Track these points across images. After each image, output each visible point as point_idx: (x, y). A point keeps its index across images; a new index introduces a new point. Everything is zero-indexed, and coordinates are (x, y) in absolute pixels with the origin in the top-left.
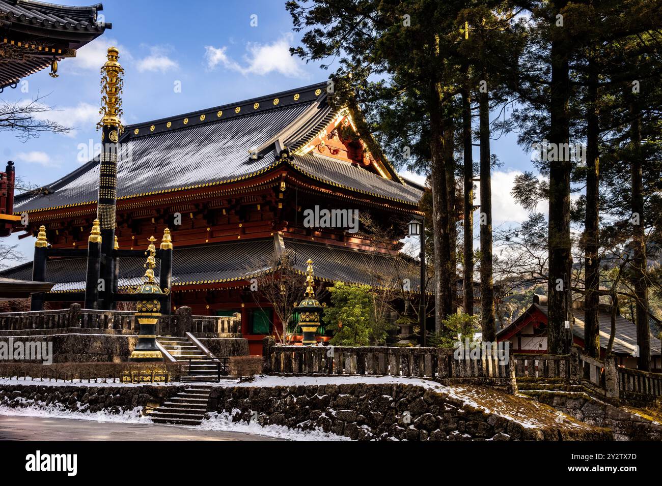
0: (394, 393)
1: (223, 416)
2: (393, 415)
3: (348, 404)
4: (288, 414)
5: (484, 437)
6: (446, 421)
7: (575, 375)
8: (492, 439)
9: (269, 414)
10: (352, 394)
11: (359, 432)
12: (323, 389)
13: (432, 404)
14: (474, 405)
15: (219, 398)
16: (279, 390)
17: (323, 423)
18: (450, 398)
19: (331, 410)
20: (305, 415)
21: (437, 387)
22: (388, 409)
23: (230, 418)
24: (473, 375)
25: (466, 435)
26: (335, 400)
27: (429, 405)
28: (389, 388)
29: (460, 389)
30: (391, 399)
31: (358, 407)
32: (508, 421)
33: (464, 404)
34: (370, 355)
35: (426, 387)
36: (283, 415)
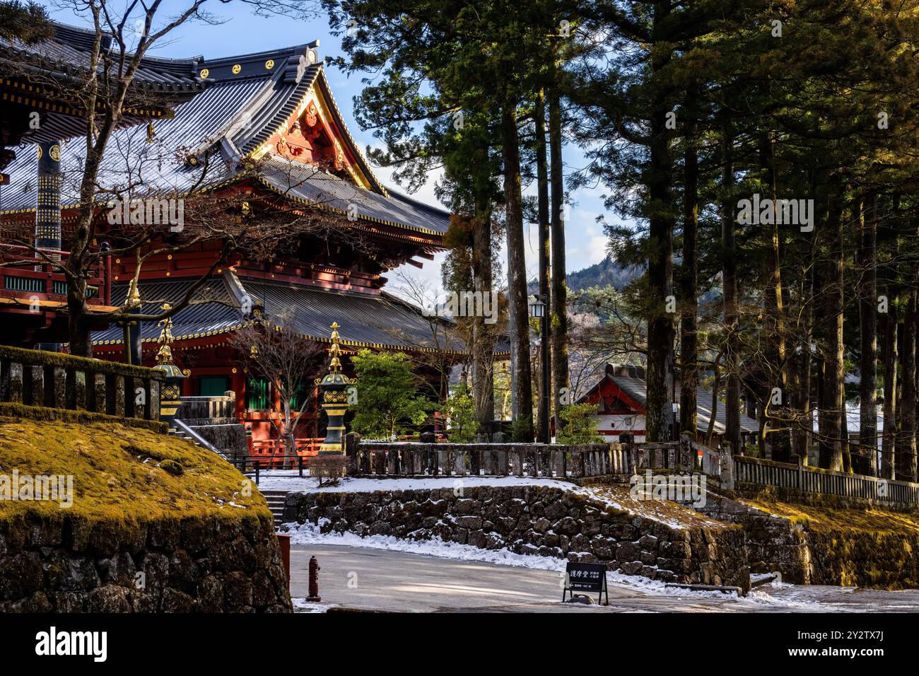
0: (526, 496)
1: (307, 527)
2: (527, 520)
3: (470, 510)
4: (394, 522)
5: (629, 540)
6: (588, 525)
7: (686, 465)
8: (638, 542)
9: (368, 523)
10: (475, 497)
11: (487, 540)
12: (437, 494)
13: (571, 507)
14: (617, 506)
15: (298, 506)
16: (380, 496)
17: (441, 531)
18: (590, 500)
19: (450, 516)
20: (417, 523)
21: (574, 489)
22: (521, 514)
23: (317, 529)
24: (602, 474)
25: (610, 539)
26: (453, 505)
27: (569, 508)
28: (521, 491)
29: (597, 490)
30: (523, 502)
31: (483, 512)
32: (655, 522)
33: (607, 506)
34: (487, 453)
35: (564, 489)
36: (388, 523)
